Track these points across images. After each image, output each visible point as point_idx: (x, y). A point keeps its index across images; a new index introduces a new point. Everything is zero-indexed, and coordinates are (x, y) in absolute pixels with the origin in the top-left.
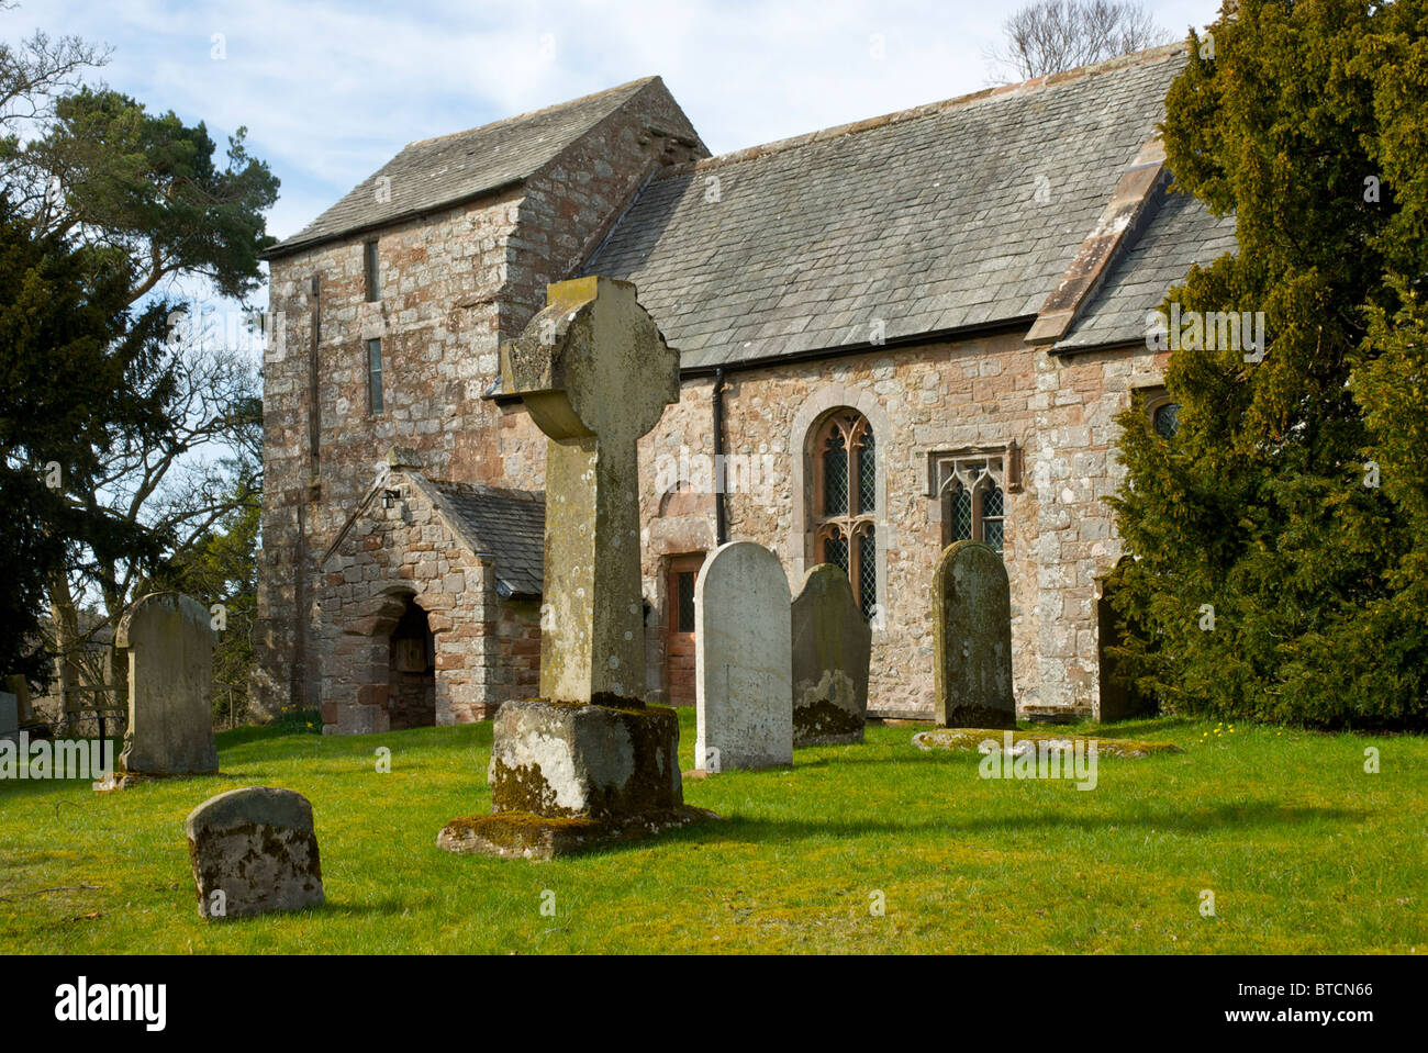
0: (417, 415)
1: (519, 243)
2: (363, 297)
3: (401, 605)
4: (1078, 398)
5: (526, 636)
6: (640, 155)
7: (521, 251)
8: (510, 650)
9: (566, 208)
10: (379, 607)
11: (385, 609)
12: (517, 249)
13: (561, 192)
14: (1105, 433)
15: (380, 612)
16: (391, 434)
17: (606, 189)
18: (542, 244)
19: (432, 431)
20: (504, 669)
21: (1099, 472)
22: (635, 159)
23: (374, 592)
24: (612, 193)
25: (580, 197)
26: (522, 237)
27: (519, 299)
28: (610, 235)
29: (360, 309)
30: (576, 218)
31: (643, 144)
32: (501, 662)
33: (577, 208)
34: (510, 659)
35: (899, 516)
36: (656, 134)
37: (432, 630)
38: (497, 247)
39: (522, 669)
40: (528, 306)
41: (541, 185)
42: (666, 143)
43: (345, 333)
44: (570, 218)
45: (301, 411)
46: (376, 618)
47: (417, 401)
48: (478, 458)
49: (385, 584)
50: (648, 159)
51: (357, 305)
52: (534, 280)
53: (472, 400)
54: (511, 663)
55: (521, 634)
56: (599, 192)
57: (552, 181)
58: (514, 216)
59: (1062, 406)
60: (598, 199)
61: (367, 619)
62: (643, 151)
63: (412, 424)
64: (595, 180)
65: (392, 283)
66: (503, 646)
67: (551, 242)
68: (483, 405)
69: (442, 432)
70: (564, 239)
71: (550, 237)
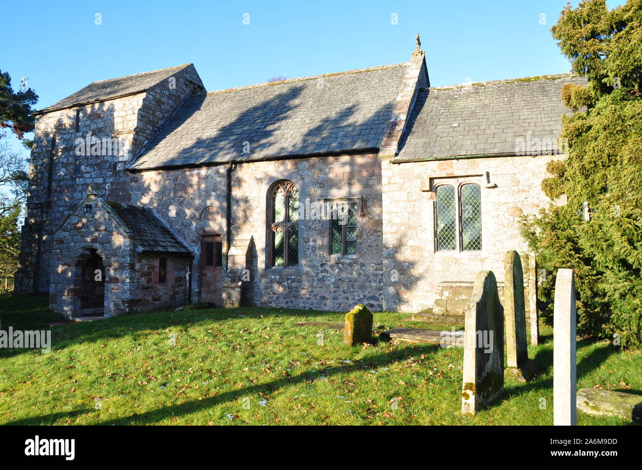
0: (94, 176)
1: (142, 112)
2: (74, 131)
3: (89, 253)
4: (402, 181)
5: (146, 269)
6: (185, 89)
7: (142, 116)
8: (139, 275)
9: (159, 103)
10: (79, 254)
11: (82, 255)
12: (140, 115)
13: (158, 96)
14: (414, 195)
15: (80, 256)
16: (83, 183)
17: (173, 98)
18: (150, 114)
19: (100, 182)
20: (137, 283)
21: (411, 211)
22: (184, 90)
23: (77, 247)
24: (175, 100)
25: (164, 100)
26: (143, 111)
27: (141, 134)
28: (174, 114)
29: (73, 135)
30: (163, 107)
31: (186, 85)
32: (136, 281)
33: (163, 103)
34: (139, 279)
35: (309, 224)
36: (191, 82)
37: (104, 265)
38: (134, 113)
39: (144, 283)
40: (144, 136)
41: (151, 93)
42: (194, 87)
43: (66, 143)
44: (160, 106)
45: (45, 172)
46: (77, 259)
47: (94, 170)
48: (120, 193)
49: (83, 244)
50: (188, 90)
51: (72, 133)
52: (147, 127)
53: (119, 171)
54: (140, 281)
55: (144, 269)
56: (171, 99)
57: (155, 92)
58: (141, 103)
59: (394, 183)
60: (170, 101)
61: (73, 259)
62: (186, 87)
63: (92, 179)
64: (170, 94)
65: (87, 126)
66: (137, 274)
67: (153, 114)
68: (124, 173)
69: (105, 183)
70: (158, 114)
71: (153, 112)
